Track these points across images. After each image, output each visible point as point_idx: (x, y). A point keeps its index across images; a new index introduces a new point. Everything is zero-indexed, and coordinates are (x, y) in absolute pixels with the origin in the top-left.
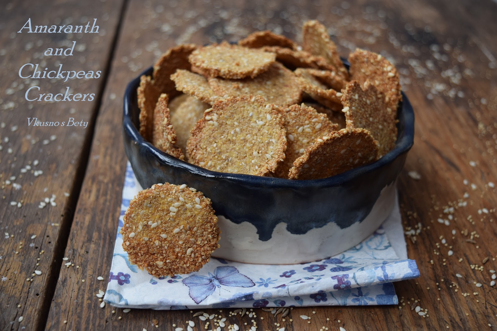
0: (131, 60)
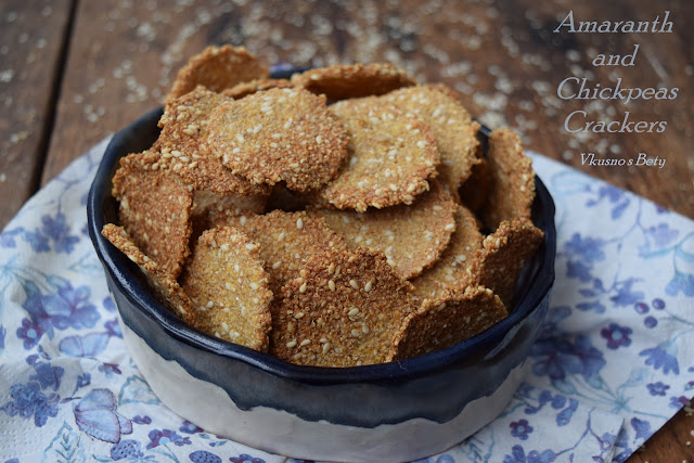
0: (88, 100)
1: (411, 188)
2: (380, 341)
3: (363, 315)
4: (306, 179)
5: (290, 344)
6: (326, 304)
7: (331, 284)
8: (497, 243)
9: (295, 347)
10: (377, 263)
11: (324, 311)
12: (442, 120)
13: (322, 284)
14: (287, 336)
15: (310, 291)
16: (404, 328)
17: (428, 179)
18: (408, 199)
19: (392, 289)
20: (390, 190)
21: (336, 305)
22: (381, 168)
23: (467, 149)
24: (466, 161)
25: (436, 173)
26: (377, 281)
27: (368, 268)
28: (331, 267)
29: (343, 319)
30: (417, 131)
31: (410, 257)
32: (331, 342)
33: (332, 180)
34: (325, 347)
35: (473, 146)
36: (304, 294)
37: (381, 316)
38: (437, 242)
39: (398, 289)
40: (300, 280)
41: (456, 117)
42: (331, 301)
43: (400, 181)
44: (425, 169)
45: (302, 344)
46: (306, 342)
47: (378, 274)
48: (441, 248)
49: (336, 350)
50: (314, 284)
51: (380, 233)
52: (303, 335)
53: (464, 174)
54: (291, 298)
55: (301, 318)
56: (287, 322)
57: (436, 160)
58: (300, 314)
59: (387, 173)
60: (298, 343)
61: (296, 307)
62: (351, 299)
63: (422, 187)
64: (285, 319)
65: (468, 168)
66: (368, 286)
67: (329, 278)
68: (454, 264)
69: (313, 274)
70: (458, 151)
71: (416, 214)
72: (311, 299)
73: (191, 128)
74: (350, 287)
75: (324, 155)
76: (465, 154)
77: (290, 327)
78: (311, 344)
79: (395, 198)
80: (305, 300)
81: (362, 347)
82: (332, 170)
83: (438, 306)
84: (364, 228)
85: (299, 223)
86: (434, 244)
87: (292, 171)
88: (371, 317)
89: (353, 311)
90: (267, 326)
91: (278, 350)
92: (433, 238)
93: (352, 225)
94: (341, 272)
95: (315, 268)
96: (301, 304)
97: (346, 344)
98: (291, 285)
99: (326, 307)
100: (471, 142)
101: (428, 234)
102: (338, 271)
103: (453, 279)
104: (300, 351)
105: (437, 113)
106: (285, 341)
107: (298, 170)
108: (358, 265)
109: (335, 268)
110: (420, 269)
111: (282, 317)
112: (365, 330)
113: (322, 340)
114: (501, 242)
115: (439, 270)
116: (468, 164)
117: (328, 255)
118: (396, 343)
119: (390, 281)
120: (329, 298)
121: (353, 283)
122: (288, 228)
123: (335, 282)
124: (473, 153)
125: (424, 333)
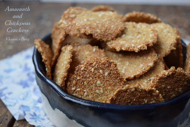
1: (139, 47)
2: (107, 98)
3: (102, 85)
4: (101, 36)
5: (73, 89)
6: (89, 77)
7: (93, 70)
8: (167, 73)
9: (74, 91)
10: (112, 66)
11: (88, 79)
12: (166, 33)
13: (89, 69)
14: (72, 85)
15: (85, 70)
16: (115, 93)
17: (148, 45)
18: (137, 50)
19: (116, 78)
20: (131, 46)
21: (93, 78)
22: (132, 39)
23: (171, 43)
24: (169, 47)
25: (152, 45)
26: (110, 73)
27: (108, 67)
28: (95, 63)
29: (94, 84)
30: (152, 32)
31: (131, 71)
32: (88, 92)
33: (113, 39)
34: (85, 94)
35: (174, 42)
36: (82, 71)
37: (109, 88)
38: (143, 68)
39: (118, 79)
40: (82, 65)
41: (172, 33)
42: (91, 76)
43: (137, 44)
44: (148, 42)
45: (77, 90)
46: (79, 89)
47: (111, 70)
48: (144, 71)
49: (90, 96)
50: (87, 68)
51: (124, 62)
52: (78, 87)
53: (167, 52)
54: (77, 71)
55: (79, 80)
56: (73, 80)
57: (154, 41)
58: (78, 78)
59: (133, 41)
60: (76, 89)
61: (78, 75)
62: (99, 78)
63: (144, 47)
64: (73, 78)
65: (169, 50)
66: (106, 74)
67: (93, 67)
68: (149, 79)
69: (88, 64)
70: (167, 44)
71: (140, 59)
72: (84, 73)
73: (73, 16)
74: (100, 73)
75: (112, 31)
76: (170, 45)
77: (74, 82)
78: (80, 91)
79: (132, 49)
80: (82, 73)
81: (99, 98)
82: (113, 37)
83: (131, 89)
84: (120, 59)
85: (94, 50)
86: (142, 69)
87: (97, 32)
88: (105, 87)
89: (99, 82)
90: (65, 77)
91: (68, 90)
92: (143, 67)
93: (116, 58)
94: (97, 66)
95: (89, 63)
96: (80, 75)
97: (93, 95)
98: (79, 67)
99: (89, 78)
100: (173, 41)
101: (141, 65)
102: (97, 65)
103: (146, 84)
104: (76, 93)
105: (165, 31)
106: (71, 87)
107: (99, 33)
108: (105, 65)
109: (96, 64)
110: (132, 76)
111: (72, 77)
112: (102, 91)
113: (85, 91)
114: (169, 73)
115: (142, 80)
116: (170, 48)
117: (95, 59)
118: (110, 98)
119: (115, 74)
120: (91, 75)
121: (101, 71)
122: (90, 51)
123: (95, 69)
124: (173, 45)
125: (124, 99)
